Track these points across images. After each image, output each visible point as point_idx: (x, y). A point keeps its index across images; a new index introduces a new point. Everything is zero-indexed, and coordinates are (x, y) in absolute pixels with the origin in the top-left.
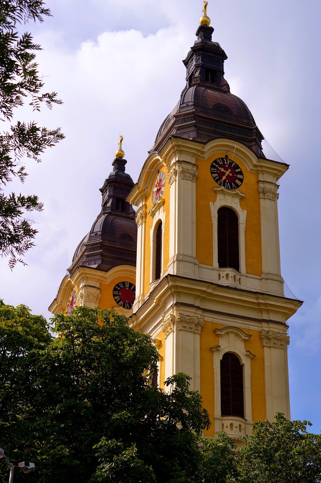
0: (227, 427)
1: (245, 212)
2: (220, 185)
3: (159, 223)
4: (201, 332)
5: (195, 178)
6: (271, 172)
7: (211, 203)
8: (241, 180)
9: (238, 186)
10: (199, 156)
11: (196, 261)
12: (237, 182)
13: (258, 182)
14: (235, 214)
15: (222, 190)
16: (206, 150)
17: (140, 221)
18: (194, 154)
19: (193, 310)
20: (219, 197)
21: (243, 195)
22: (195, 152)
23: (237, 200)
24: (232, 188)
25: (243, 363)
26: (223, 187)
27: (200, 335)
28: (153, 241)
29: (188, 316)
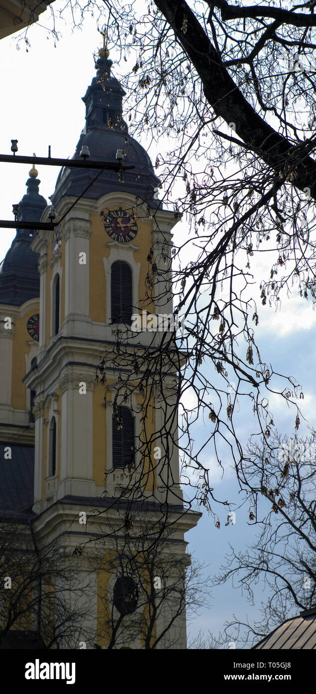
0: (118, 477)
1: (139, 264)
2: (114, 239)
3: (57, 276)
4: (94, 389)
5: (88, 235)
6: (164, 222)
7: (105, 259)
8: (135, 232)
9: (132, 238)
10: (92, 211)
11: (89, 320)
12: (131, 234)
13: (153, 232)
14: (129, 267)
15: (115, 245)
16: (98, 205)
17: (42, 270)
18: (88, 210)
19: (86, 368)
20: (113, 251)
21: (137, 248)
22: (88, 208)
23: (131, 253)
24: (125, 241)
25: (135, 415)
26: (116, 242)
27: (93, 392)
28: (53, 294)
29: (81, 374)
